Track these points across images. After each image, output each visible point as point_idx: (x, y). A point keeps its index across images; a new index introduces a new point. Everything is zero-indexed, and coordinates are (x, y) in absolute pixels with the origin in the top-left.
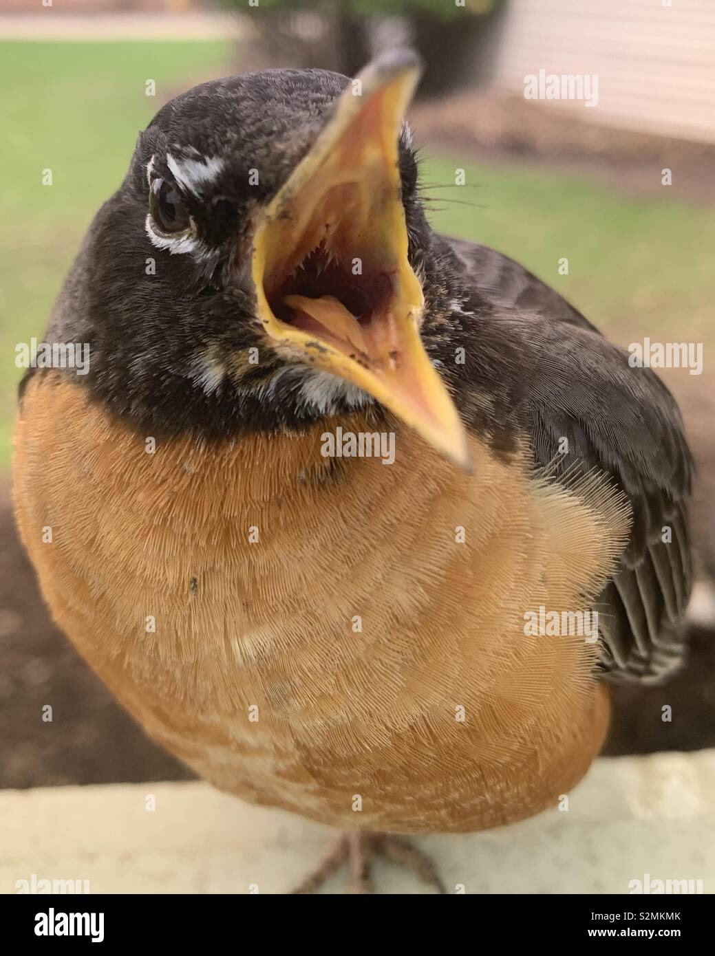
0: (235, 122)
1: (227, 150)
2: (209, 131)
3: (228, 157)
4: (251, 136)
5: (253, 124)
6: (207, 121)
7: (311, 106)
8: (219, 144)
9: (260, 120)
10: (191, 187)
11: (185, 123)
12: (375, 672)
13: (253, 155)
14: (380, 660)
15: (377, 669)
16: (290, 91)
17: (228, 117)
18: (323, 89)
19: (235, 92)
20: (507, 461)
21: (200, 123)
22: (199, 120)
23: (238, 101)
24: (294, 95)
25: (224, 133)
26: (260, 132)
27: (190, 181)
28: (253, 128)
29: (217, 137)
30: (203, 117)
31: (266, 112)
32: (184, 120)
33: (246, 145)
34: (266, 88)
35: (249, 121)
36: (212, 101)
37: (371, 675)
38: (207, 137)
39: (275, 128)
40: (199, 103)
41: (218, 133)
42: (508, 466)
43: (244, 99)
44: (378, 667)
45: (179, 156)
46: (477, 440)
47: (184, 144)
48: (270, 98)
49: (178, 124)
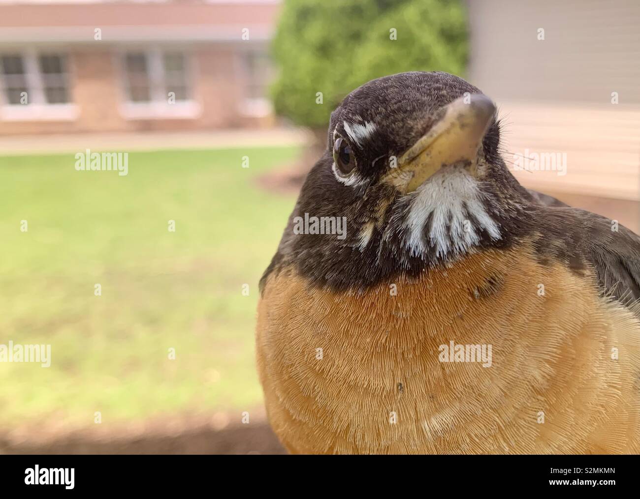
0: (385, 101)
1: (378, 118)
2: (369, 107)
3: (379, 123)
4: (394, 112)
5: (396, 103)
6: (368, 101)
7: (433, 93)
8: (374, 114)
9: (400, 101)
10: (356, 140)
11: (356, 102)
12: (521, 428)
13: (393, 125)
14: (524, 419)
15: (523, 426)
16: (420, 82)
17: (380, 98)
18: (441, 81)
19: (387, 83)
20: (582, 275)
21: (364, 102)
22: (364, 100)
23: (387, 88)
24: (423, 85)
25: (377, 108)
26: (399, 109)
27: (356, 137)
28: (396, 107)
29: (373, 111)
30: (366, 98)
31: (404, 95)
32: (356, 101)
33: (390, 118)
34: (405, 80)
35: (393, 101)
36: (372, 88)
37: (518, 430)
38: (367, 110)
39: (409, 109)
40: (364, 90)
41: (374, 108)
42: (583, 278)
43: (391, 86)
44: (522, 424)
45: (351, 122)
46: (561, 265)
47: (353, 114)
48: (408, 87)
49: (352, 103)
